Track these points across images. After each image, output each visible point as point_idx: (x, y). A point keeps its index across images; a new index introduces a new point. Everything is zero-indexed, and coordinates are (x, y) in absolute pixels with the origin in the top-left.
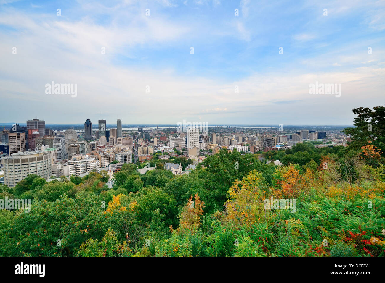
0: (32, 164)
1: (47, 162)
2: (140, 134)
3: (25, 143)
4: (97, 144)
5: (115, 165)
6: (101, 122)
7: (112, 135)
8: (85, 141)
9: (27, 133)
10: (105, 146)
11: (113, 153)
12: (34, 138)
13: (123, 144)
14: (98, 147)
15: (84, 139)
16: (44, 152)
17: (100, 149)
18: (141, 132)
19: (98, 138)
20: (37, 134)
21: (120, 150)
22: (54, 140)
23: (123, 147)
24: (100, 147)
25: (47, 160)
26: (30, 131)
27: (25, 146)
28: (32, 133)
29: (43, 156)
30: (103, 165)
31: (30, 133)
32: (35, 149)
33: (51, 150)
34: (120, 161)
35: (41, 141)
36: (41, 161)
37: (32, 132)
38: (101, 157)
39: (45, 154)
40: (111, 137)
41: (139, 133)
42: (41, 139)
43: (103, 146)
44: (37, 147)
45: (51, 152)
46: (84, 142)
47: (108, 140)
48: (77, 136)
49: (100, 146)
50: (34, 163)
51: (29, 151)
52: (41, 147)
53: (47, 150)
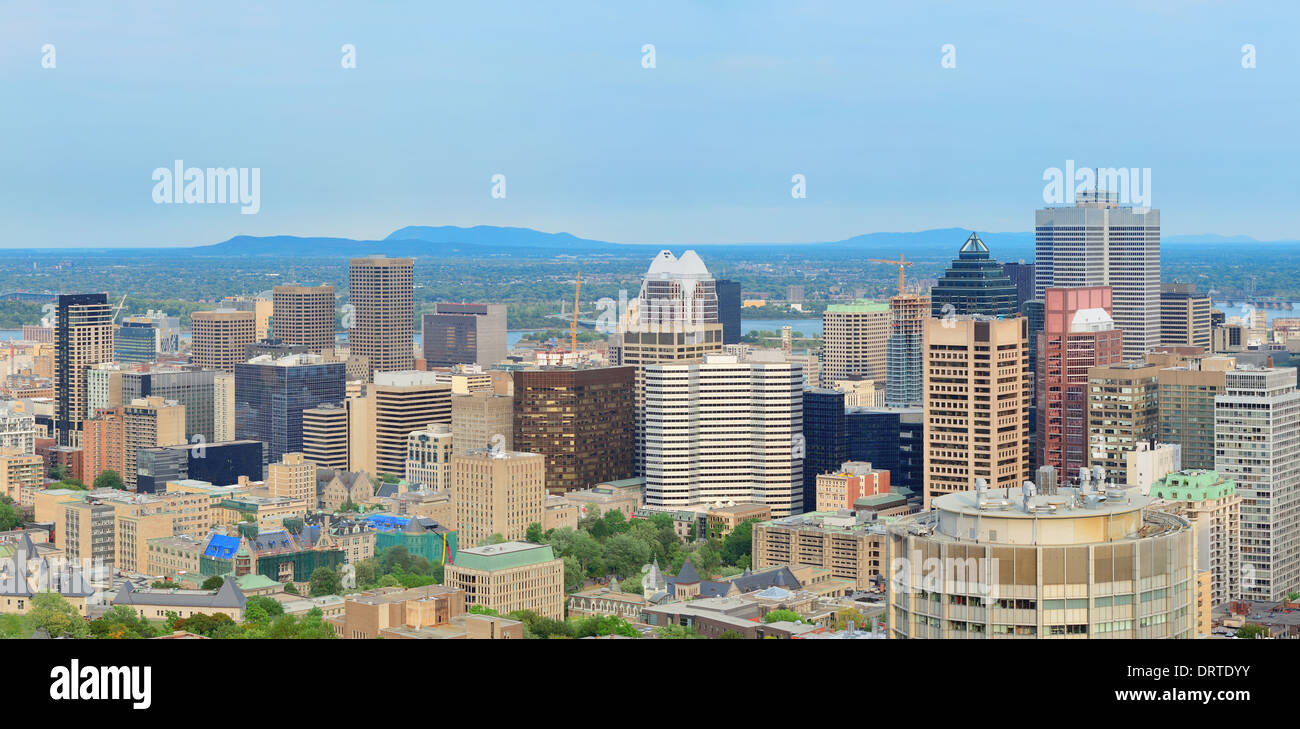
0: (1060, 603)
1: (1159, 604)
3: (1020, 414)
9: (1036, 321)
12: (1081, 370)
16: (1141, 504)
20: (1104, 335)
22: (1219, 399)
25: (1159, 582)
26: (1054, 302)
27: (1020, 439)
28: (1065, 324)
29: (1138, 542)
31: (1053, 324)
32: (1085, 472)
33: (1197, 496)
35: (1128, 396)
36: (1122, 587)
37: (1066, 314)
39: (1155, 524)
42: (1129, 383)
44: (1096, 455)
45: (1190, 515)
50: (1074, 603)
51: (1043, 489)
52: (1129, 457)
53: (1167, 491)
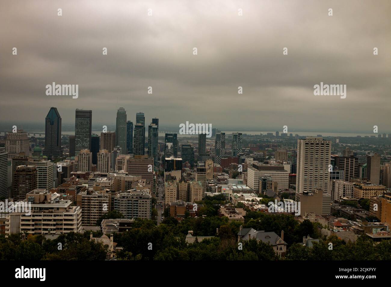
2: (169, 148)
4: (71, 168)
5: (116, 223)
6: (80, 114)
7: (104, 148)
8: (45, 159)
10: (88, 174)
11: (107, 192)
13: (130, 171)
14: (75, 175)
15: (44, 154)
17: (77, 179)
18: (172, 144)
19: (72, 154)
21: (123, 185)
23: (131, 177)
24: (79, 176)
30: (86, 220)
34: (124, 213)
38: (81, 200)
40: (103, 151)
41: (167, 147)
43: (84, 173)
46: (44, 161)
47: (95, 161)
48: (30, 148)
49: (78, 173)
